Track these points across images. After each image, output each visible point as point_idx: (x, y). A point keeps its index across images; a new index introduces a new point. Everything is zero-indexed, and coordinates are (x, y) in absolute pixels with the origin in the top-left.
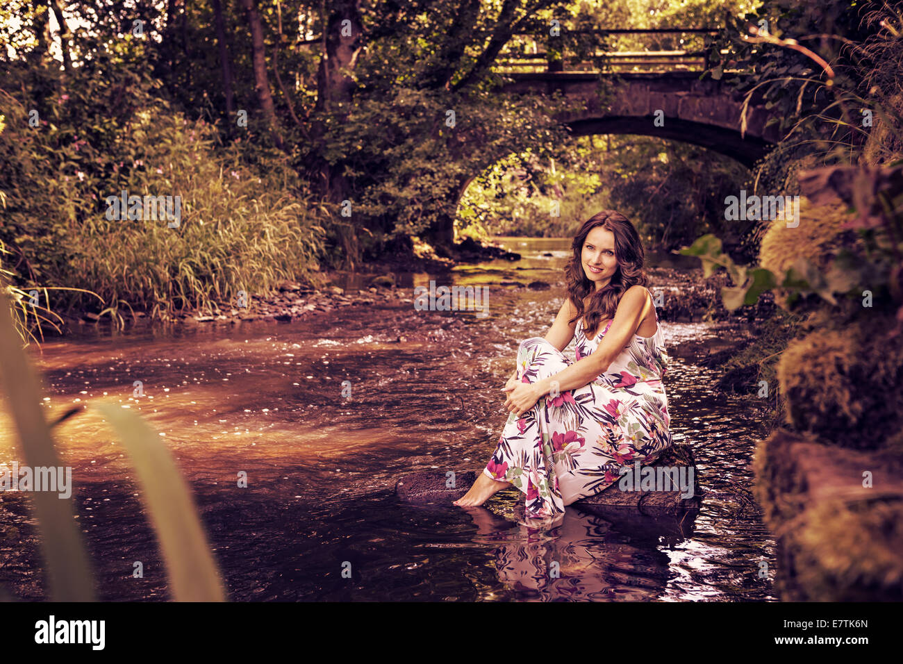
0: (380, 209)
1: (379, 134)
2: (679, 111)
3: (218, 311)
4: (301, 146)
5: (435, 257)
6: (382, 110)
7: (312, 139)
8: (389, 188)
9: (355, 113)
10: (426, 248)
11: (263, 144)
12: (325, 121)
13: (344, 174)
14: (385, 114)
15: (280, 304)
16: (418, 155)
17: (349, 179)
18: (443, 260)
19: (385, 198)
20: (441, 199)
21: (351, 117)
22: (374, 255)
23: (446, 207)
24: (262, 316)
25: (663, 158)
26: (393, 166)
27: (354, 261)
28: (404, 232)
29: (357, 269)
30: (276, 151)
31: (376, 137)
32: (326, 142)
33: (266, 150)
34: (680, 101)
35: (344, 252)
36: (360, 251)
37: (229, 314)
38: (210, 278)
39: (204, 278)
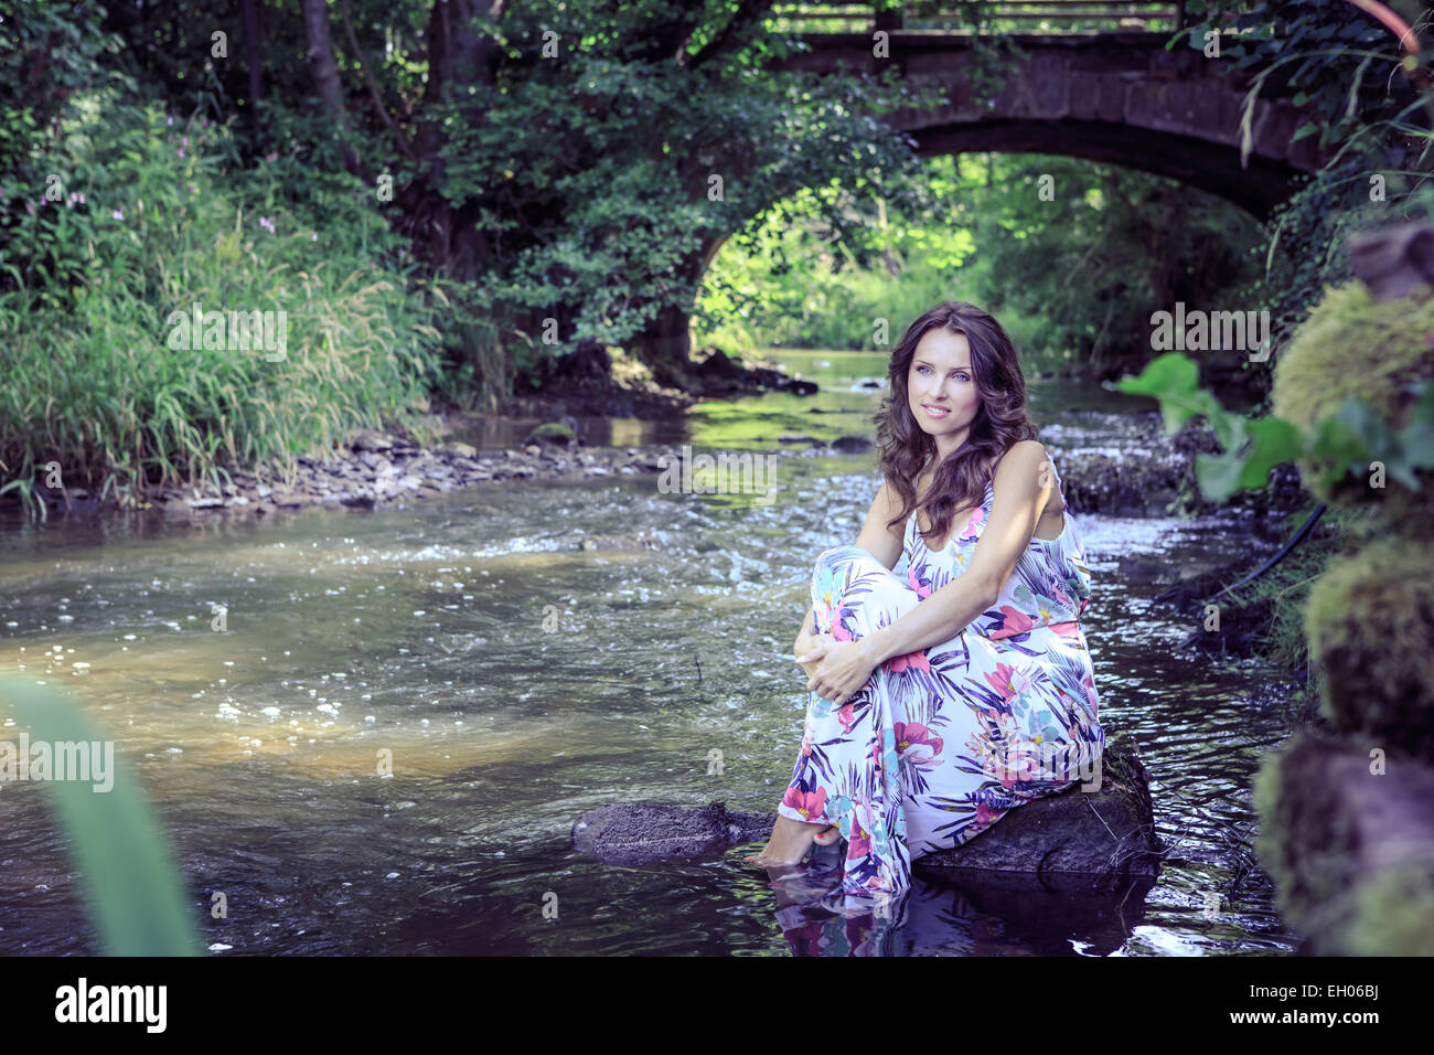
0: (547, 294)
1: (547, 148)
2: (1126, 109)
3: (231, 488)
4: (394, 170)
5: (654, 387)
6: (554, 102)
7: (417, 156)
8: (567, 253)
9: (501, 107)
10: (637, 369)
11: (322, 165)
12: (441, 122)
13: (479, 226)
14: (559, 110)
15: (353, 475)
16: (622, 191)
17: (489, 235)
18: (668, 392)
19: (558, 272)
20: (665, 275)
21: (494, 116)
22: (536, 383)
23: (676, 291)
24: (318, 499)
25: (1095, 198)
26: (574, 210)
27: (498, 393)
28: (593, 339)
29: (503, 410)
30: (346, 179)
31: (541, 154)
32: (443, 163)
33: (328, 177)
34: (1129, 90)
35: (478, 376)
36: (508, 374)
37: (253, 494)
38: (216, 426)
39: (203, 424)
